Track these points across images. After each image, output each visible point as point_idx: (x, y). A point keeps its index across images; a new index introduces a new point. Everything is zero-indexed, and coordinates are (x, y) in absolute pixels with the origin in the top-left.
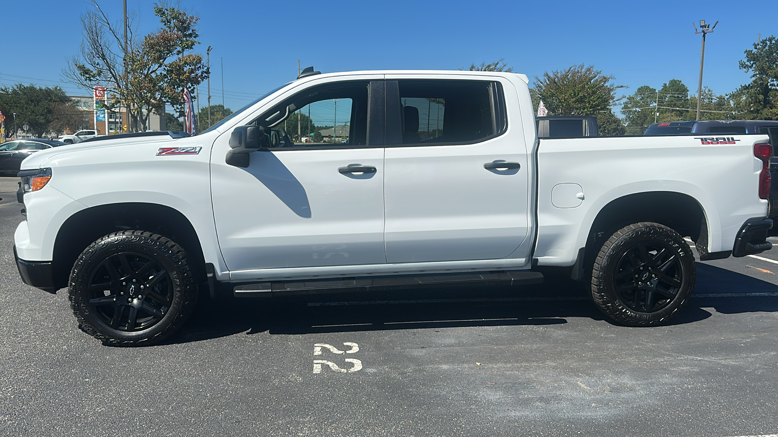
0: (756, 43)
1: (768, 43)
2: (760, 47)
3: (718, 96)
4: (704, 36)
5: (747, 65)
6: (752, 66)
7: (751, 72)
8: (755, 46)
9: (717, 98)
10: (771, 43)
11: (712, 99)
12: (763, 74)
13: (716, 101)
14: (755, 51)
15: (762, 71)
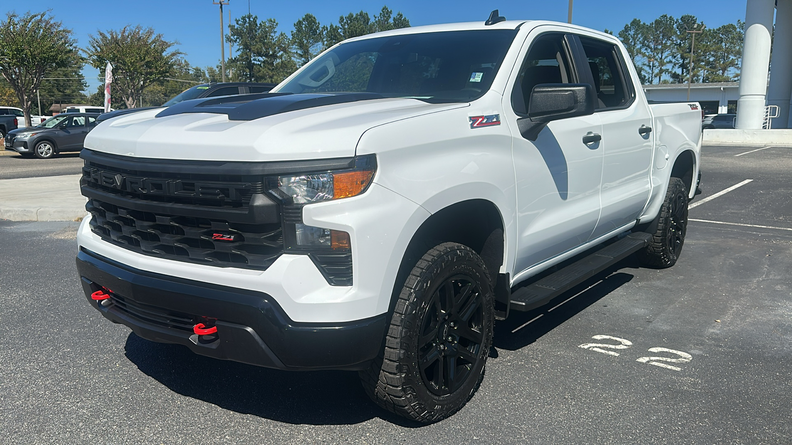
0: (238, 19)
1: (247, 20)
2: (241, 23)
3: (194, 67)
4: (221, 7)
5: (232, 39)
6: (236, 40)
7: (236, 46)
8: (237, 21)
9: (193, 69)
10: (249, 20)
11: (189, 70)
12: (246, 49)
13: (193, 72)
14: (236, 26)
15: (246, 47)
